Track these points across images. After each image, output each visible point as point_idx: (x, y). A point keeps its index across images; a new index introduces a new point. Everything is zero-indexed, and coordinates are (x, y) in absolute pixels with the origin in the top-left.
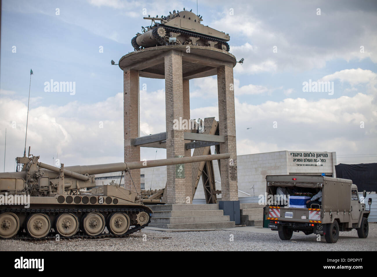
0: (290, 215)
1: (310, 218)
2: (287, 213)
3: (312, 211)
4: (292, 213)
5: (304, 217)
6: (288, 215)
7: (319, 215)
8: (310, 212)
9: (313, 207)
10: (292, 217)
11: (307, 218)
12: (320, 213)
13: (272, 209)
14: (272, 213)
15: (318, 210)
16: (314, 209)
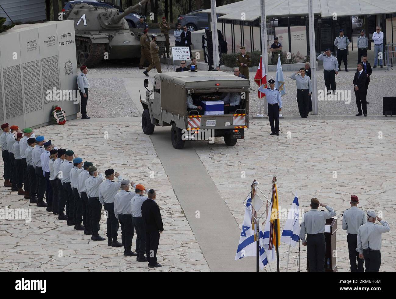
0: (212, 123)
1: (234, 124)
2: (208, 121)
3: (237, 116)
4: (214, 120)
5: (227, 124)
6: (209, 124)
7: (244, 120)
8: (234, 117)
9: (239, 112)
10: (214, 125)
11: (231, 124)
12: (244, 118)
13: (191, 118)
14: (192, 123)
15: (244, 115)
16: (240, 115)
